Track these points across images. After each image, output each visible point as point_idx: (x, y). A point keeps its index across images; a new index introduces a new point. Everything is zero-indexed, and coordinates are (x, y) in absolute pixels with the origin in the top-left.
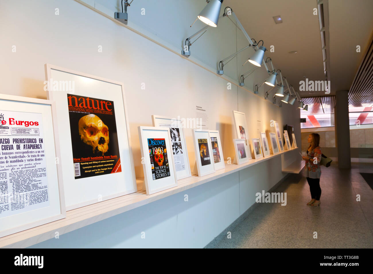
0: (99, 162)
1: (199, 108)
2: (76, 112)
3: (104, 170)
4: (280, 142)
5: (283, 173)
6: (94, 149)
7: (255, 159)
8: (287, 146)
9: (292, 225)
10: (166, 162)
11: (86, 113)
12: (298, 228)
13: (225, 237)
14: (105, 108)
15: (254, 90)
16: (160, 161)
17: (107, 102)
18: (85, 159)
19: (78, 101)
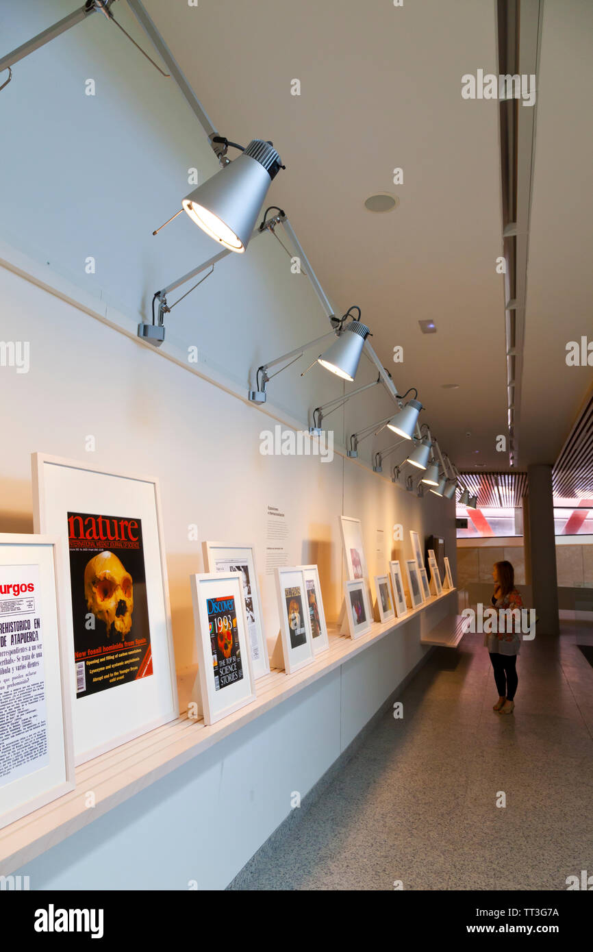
0: (116, 656)
1: (273, 511)
2: (81, 550)
3: (124, 674)
4: (423, 578)
5: (424, 645)
6: (109, 627)
7: (380, 621)
8: (436, 587)
9: (453, 771)
10: (236, 648)
11: (96, 550)
12: (465, 779)
13: (310, 809)
14: (127, 536)
15: (373, 464)
16: (226, 647)
17: (130, 523)
18: (95, 651)
19: (84, 526)
